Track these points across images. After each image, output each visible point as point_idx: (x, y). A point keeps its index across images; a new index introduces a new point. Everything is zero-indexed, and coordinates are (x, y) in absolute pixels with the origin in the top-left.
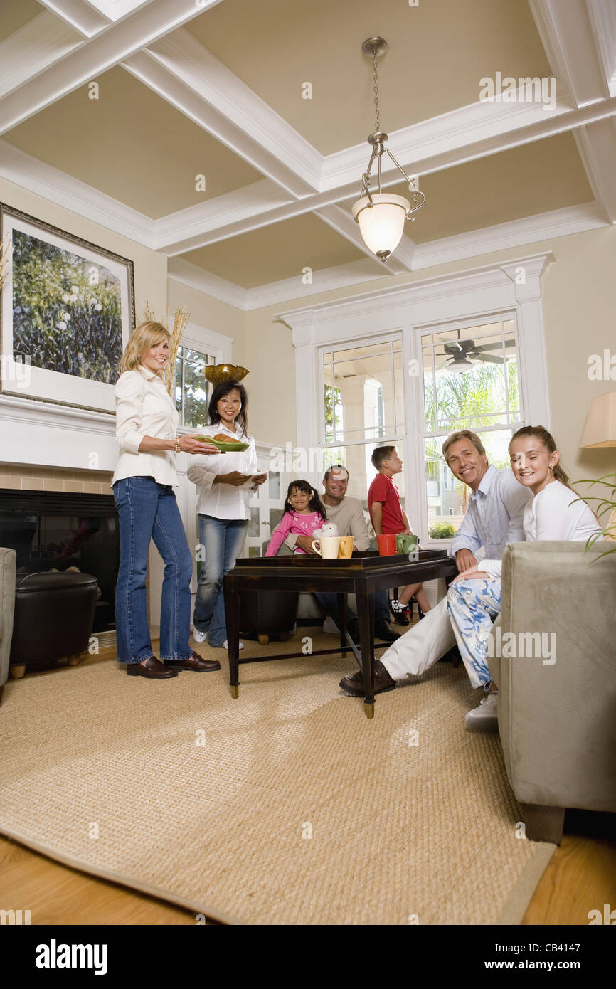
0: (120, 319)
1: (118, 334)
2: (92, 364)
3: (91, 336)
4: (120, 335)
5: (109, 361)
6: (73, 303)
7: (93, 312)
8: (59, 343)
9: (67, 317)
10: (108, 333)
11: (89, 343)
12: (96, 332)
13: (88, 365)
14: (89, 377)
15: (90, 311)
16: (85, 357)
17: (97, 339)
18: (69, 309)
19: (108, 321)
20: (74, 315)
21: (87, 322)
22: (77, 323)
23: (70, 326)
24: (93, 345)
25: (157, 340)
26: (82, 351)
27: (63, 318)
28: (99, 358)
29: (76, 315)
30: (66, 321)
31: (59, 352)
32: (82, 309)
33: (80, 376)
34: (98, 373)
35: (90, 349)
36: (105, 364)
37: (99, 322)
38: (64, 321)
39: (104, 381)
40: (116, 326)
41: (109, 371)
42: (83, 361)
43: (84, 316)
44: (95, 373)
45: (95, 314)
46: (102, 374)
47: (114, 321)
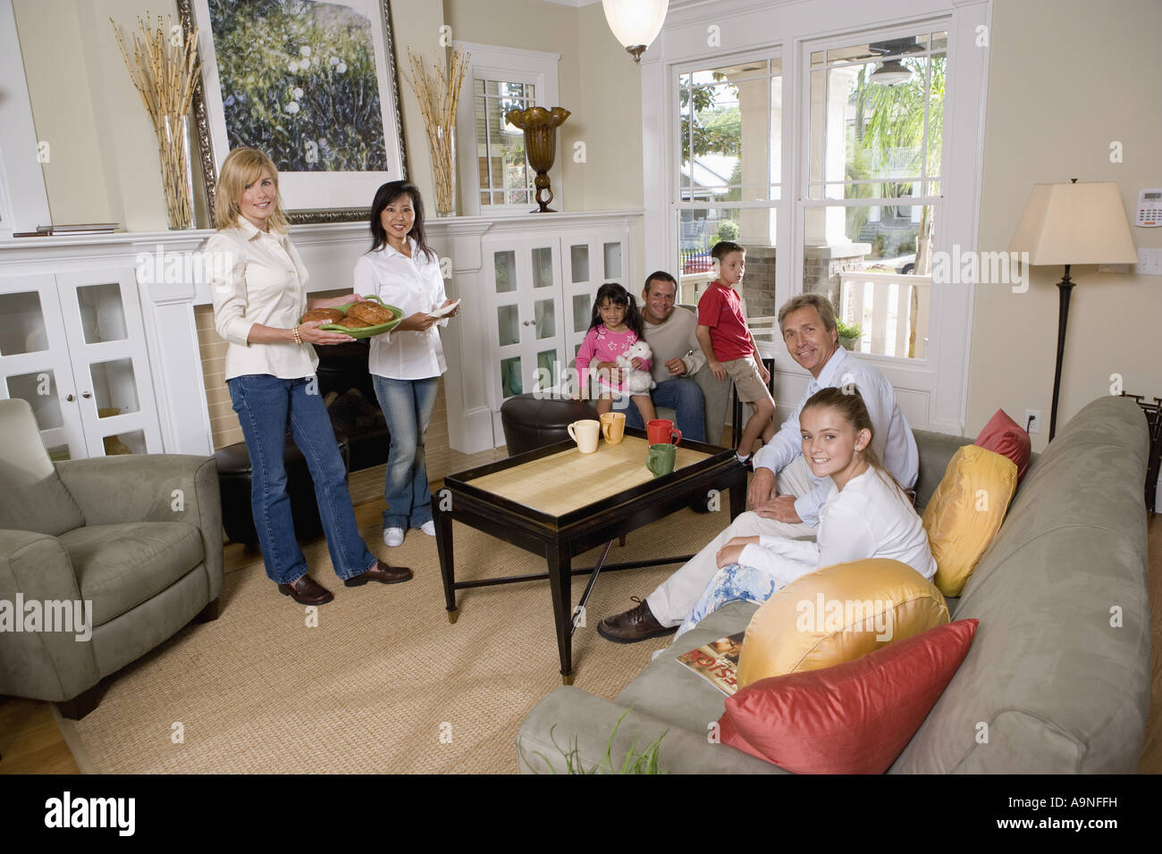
0: (375, 78)
1: (374, 100)
2: (340, 150)
3: (335, 112)
4: (377, 100)
5: (364, 140)
6: (305, 72)
7: (334, 77)
8: (290, 132)
9: (299, 93)
10: (359, 101)
11: (332, 122)
12: (342, 104)
13: (334, 153)
14: (337, 169)
15: (330, 76)
16: (330, 143)
17: (345, 115)
18: (300, 82)
19: (357, 84)
20: (308, 88)
21: (326, 93)
22: (314, 99)
23: (304, 105)
24: (339, 124)
25: (250, 177)
26: (325, 136)
27: (293, 96)
28: (349, 140)
29: (311, 88)
30: (297, 99)
31: (293, 144)
32: (319, 76)
33: (325, 170)
34: (349, 161)
35: (335, 130)
36: (358, 145)
37: (344, 88)
38: (294, 100)
39: (359, 169)
40: (370, 88)
41: (364, 154)
42: (328, 148)
43: (322, 86)
44: (345, 162)
45: (339, 78)
46: (356, 160)
47: (367, 81)
